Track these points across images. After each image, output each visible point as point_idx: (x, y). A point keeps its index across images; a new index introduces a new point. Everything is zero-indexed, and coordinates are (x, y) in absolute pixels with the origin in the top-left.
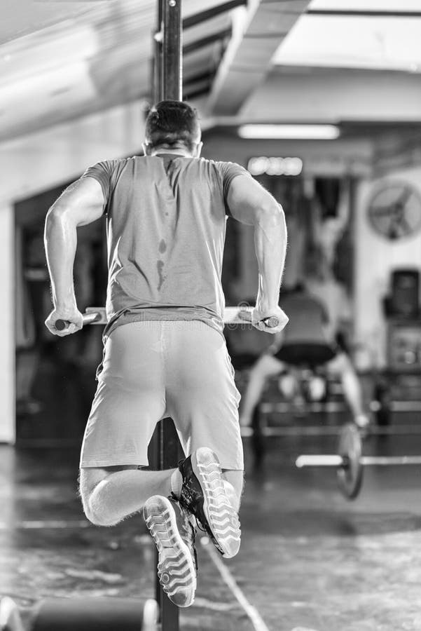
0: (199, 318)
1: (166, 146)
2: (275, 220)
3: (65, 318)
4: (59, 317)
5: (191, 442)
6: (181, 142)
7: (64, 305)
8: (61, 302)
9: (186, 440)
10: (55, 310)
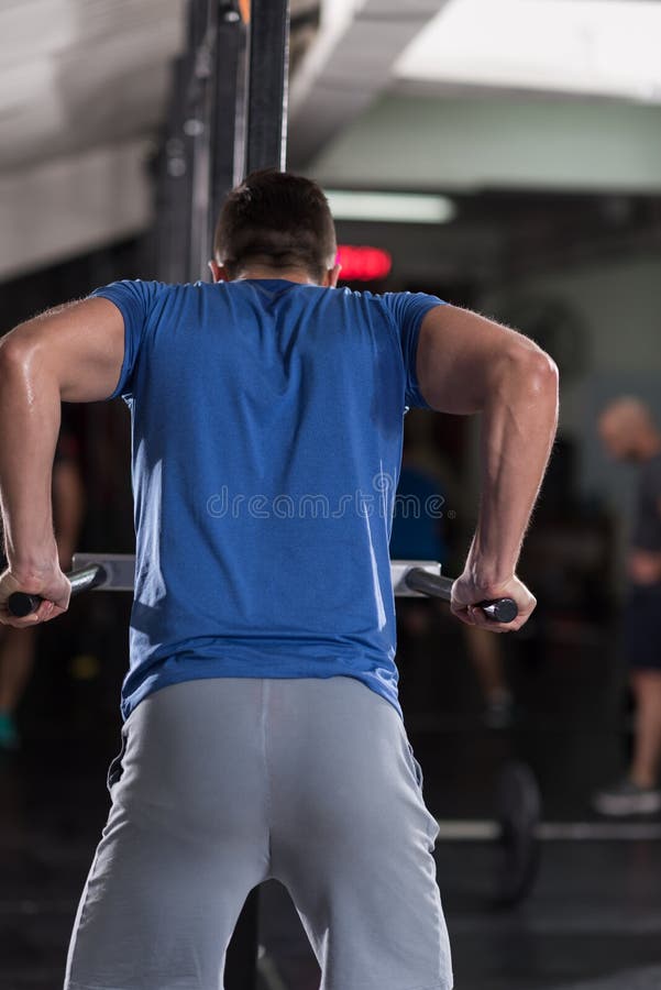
0: (347, 671)
1: (266, 259)
2: (536, 385)
3: (33, 590)
4: (17, 586)
5: (330, 941)
6: (299, 252)
7: (31, 562)
8: (25, 555)
9: (318, 934)
10: (9, 570)
